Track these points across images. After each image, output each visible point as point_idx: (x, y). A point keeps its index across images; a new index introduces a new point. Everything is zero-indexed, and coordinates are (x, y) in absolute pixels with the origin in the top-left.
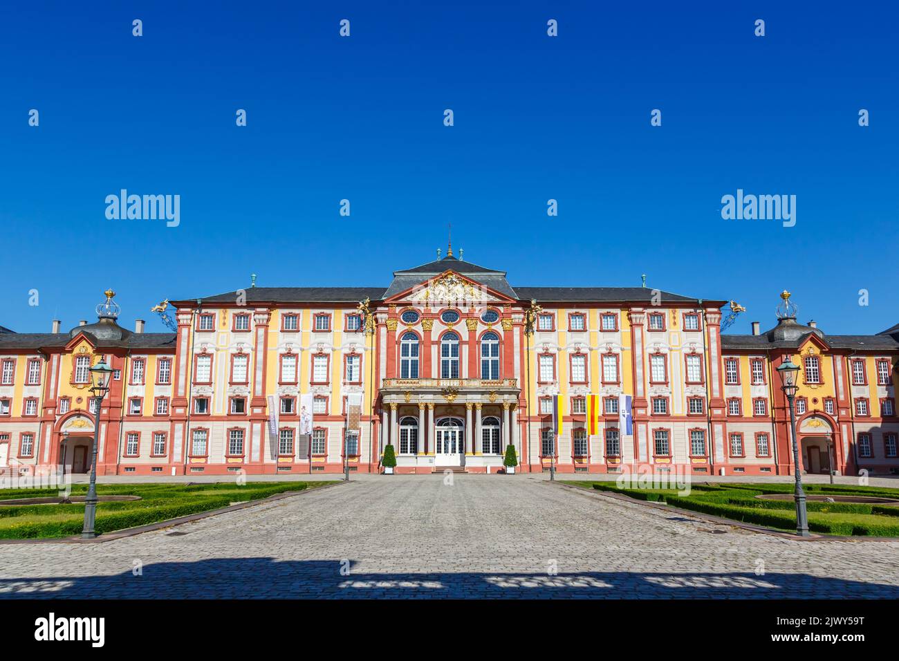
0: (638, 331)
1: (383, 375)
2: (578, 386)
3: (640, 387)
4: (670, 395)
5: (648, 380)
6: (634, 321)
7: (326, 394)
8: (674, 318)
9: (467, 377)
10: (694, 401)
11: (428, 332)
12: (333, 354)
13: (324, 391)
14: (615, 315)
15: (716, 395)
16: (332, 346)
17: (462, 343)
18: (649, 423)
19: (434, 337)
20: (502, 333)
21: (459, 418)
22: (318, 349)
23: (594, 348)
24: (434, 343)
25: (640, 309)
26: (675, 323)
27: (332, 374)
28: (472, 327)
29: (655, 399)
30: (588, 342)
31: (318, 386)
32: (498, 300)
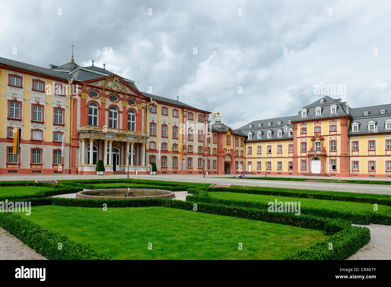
0: (185, 119)
1: (78, 123)
2: (164, 138)
3: (185, 141)
4: (193, 145)
5: (187, 138)
6: (184, 114)
7: (42, 129)
8: (196, 116)
9: (122, 129)
10: (200, 148)
11: (103, 104)
12: (46, 106)
13: (40, 127)
14: (178, 111)
15: (206, 146)
16: (46, 101)
17: (119, 112)
18: (187, 155)
19: (107, 107)
20: (137, 110)
21: (117, 148)
22: (36, 101)
23: (170, 123)
24: (106, 110)
25: (186, 110)
26: (196, 118)
27: (46, 118)
28: (124, 105)
29: (189, 146)
30: (168, 121)
31: (37, 124)
32: (136, 95)
